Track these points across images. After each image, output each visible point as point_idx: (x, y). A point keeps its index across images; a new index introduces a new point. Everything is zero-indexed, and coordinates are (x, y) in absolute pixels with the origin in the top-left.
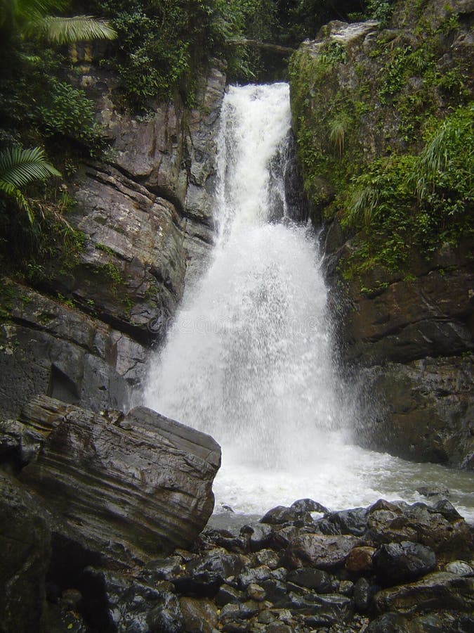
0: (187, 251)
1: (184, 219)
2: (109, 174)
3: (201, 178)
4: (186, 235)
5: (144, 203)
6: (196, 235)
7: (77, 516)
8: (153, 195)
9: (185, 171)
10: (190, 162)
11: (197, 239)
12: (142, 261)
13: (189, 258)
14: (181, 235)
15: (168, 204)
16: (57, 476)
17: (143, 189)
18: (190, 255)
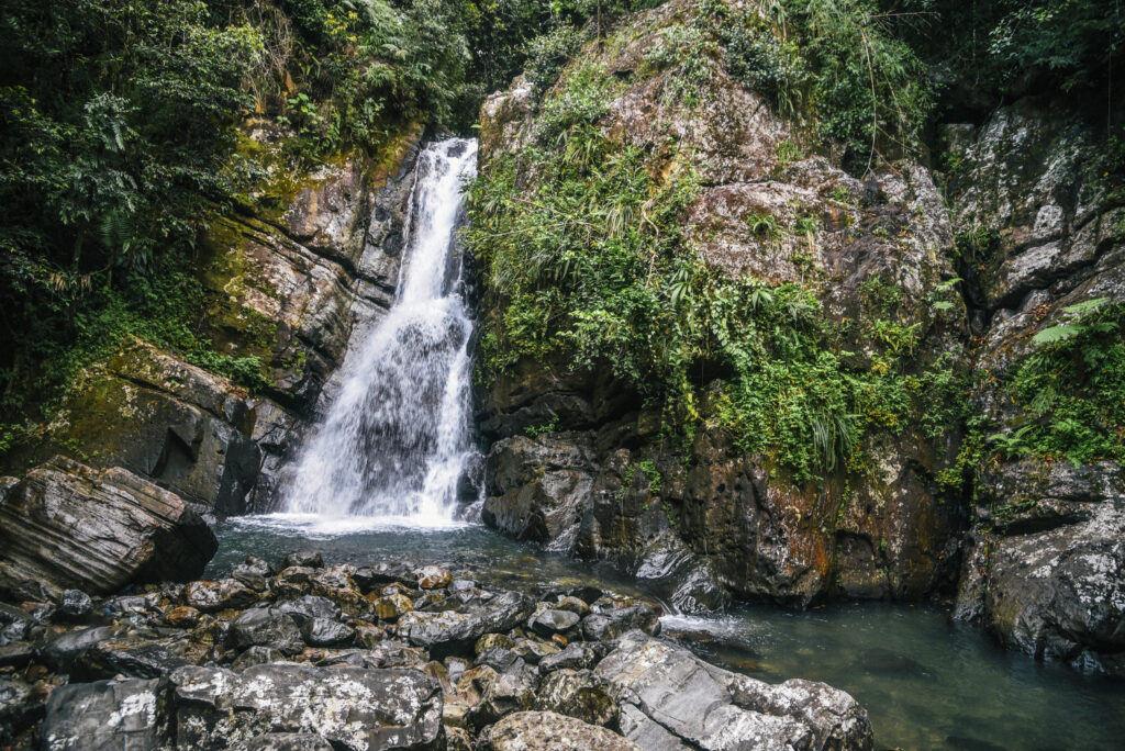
0: (355, 314)
1: (357, 281)
2: (268, 234)
3: (380, 238)
4: (358, 298)
5: (303, 264)
6: (367, 298)
7: (13, 558)
8: (316, 256)
9: (363, 230)
10: (370, 221)
11: (368, 302)
12: (289, 325)
13: (357, 322)
14: (350, 297)
15: (334, 265)
16: (6, 524)
17: (303, 249)
18: (358, 318)
